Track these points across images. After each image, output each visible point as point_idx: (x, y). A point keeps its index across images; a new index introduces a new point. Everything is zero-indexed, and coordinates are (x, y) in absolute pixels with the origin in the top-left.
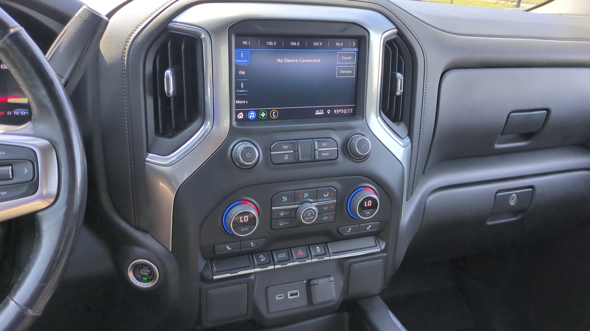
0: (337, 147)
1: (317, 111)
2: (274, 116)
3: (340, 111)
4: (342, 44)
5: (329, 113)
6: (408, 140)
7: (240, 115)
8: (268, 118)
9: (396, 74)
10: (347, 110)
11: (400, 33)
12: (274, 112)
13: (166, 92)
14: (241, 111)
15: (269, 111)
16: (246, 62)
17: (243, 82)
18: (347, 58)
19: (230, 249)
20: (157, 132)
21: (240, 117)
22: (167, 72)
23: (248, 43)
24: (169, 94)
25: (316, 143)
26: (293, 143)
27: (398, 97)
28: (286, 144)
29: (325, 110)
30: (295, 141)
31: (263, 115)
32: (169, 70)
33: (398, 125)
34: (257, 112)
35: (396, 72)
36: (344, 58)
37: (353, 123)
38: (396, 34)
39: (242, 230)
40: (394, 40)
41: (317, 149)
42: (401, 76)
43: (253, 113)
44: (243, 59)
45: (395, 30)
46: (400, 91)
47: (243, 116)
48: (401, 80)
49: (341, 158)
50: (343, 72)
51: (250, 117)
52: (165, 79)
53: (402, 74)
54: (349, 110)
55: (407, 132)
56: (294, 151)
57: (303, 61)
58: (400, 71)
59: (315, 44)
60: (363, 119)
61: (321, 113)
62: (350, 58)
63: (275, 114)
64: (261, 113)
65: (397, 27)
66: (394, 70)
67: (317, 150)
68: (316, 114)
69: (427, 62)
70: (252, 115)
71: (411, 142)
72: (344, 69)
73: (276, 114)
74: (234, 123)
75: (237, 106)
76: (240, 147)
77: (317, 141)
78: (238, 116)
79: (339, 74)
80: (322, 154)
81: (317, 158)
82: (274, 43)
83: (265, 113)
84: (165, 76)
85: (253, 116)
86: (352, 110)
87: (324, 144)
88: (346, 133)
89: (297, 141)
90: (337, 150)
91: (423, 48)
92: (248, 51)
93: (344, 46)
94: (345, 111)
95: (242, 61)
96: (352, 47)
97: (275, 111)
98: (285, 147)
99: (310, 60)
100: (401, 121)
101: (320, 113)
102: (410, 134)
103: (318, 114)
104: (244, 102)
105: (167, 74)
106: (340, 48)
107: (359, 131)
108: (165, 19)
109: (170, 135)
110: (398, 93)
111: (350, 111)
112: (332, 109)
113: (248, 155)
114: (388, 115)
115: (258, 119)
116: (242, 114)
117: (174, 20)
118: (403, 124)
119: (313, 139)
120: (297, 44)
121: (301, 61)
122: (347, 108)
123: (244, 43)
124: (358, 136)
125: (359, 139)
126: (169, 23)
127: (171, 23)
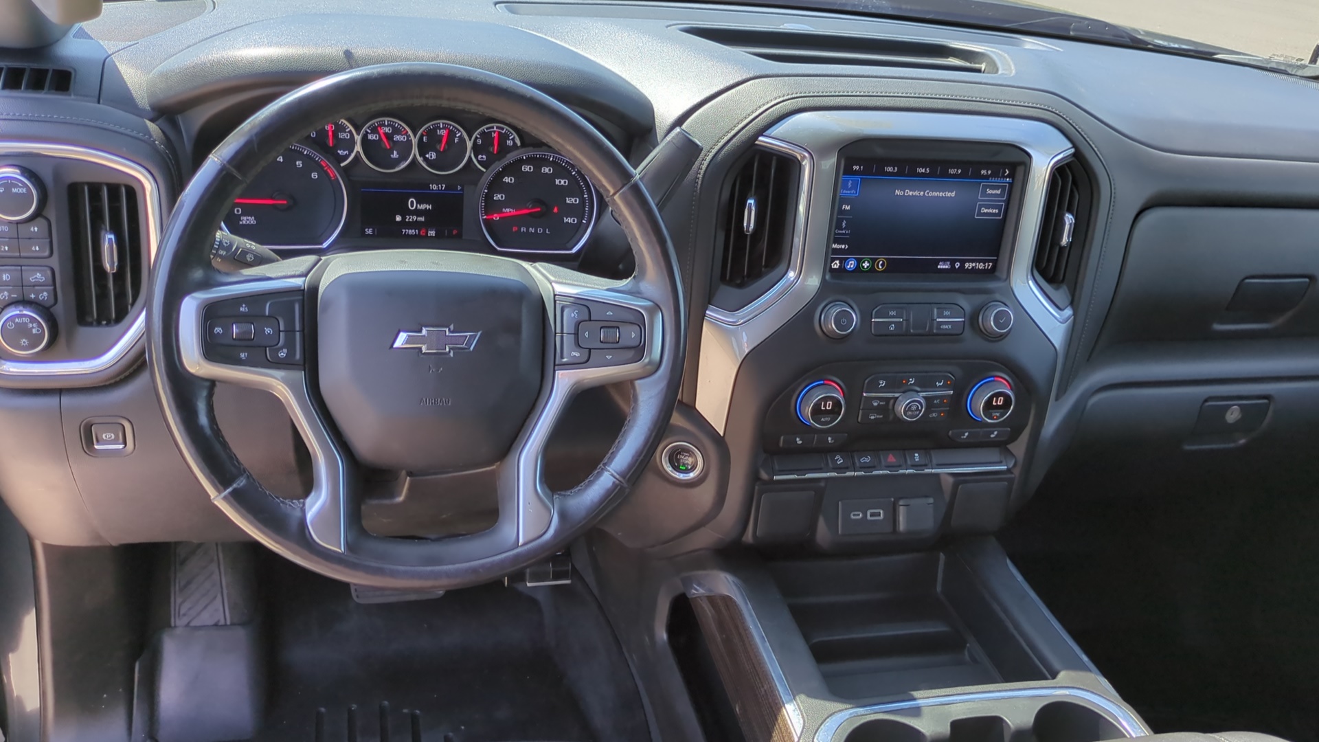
0: (964, 318)
1: (940, 263)
2: (880, 267)
3: (974, 264)
4: (989, 172)
5: (957, 267)
6: (1068, 312)
7: (836, 263)
8: (872, 270)
9: (1064, 215)
10: (984, 263)
11: (1078, 155)
12: (881, 262)
13: (744, 227)
14: (837, 259)
15: (874, 260)
16: (853, 193)
17: (846, 219)
18: (994, 192)
19: (801, 442)
20: (723, 278)
21: (835, 267)
22: (749, 201)
23: (860, 168)
24: (748, 231)
25: (935, 310)
26: (904, 308)
27: (1062, 249)
28: (893, 309)
29: (953, 262)
30: (907, 305)
31: (866, 265)
32: (753, 199)
33: (1057, 289)
34: (859, 261)
35: (1064, 211)
36: (989, 191)
37: (991, 285)
38: (1071, 156)
39: (823, 420)
40: (1068, 164)
41: (935, 318)
42: (1071, 218)
43: (853, 262)
44: (850, 189)
45: (1072, 151)
46: (1068, 240)
47: (838, 265)
48: (1071, 224)
49: (968, 333)
50: (986, 211)
51: (848, 267)
52: (746, 211)
53: (1073, 215)
54: (987, 264)
55: (1070, 300)
56: (902, 320)
57: (931, 194)
58: (1070, 211)
59: (952, 171)
60: (1006, 279)
61: (947, 267)
62: (999, 192)
63: (881, 265)
64: (864, 262)
65: (1074, 146)
66: (1060, 207)
67: (936, 320)
68: (939, 267)
69: (1114, 198)
70: (851, 264)
71: (1075, 314)
72: (988, 207)
73: (883, 265)
74: (828, 277)
75: (835, 251)
76: (834, 310)
77: (938, 308)
78: (832, 265)
79: (980, 214)
80: (942, 327)
81: (935, 331)
82: (894, 169)
83: (869, 262)
84: (747, 207)
85: (852, 266)
86: (991, 264)
87: (947, 313)
88: (978, 299)
89: (909, 305)
90: (963, 322)
91: (1112, 176)
92: (858, 178)
93: (992, 176)
94: (981, 266)
95: (849, 192)
96: (1004, 177)
97: (883, 261)
98: (892, 313)
99: (941, 193)
100: (1062, 282)
101: (944, 267)
102: (1074, 304)
103: (942, 267)
104: (843, 246)
105: (750, 204)
106: (987, 177)
107: (998, 296)
108: (754, 132)
109: (739, 282)
110: (1063, 243)
111: (989, 265)
112: (963, 262)
113: (844, 321)
114: (1043, 274)
115: (858, 269)
116: (838, 262)
117: (765, 134)
118: (1063, 289)
119: (932, 305)
120: (926, 170)
121: (928, 193)
122: (984, 262)
123: (855, 168)
124: (996, 305)
125: (998, 310)
126: (756, 139)
127: (761, 138)
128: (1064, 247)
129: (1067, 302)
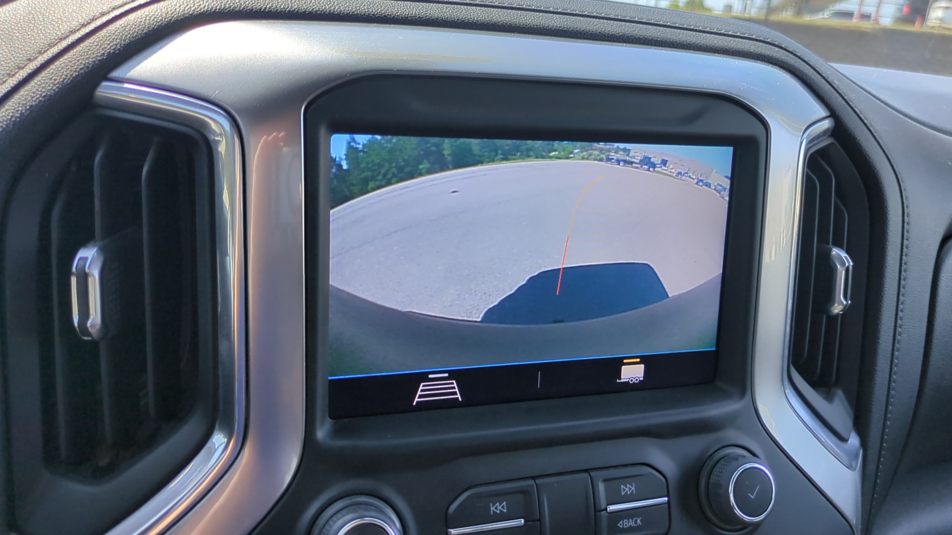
0: (667, 496)
6: (854, 441)
9: (830, 250)
11: (840, 132)
13: (76, 325)
20: (50, 458)
22: (82, 253)
24: (85, 331)
25: (601, 487)
26: (525, 492)
27: (833, 319)
28: (498, 496)
30: (532, 482)
32: (94, 246)
33: (829, 398)
35: (829, 244)
37: (715, 410)
38: (829, 134)
40: (822, 152)
41: (603, 506)
42: (846, 257)
45: (827, 124)
46: (845, 303)
48: (847, 270)
49: (679, 528)
52: (74, 281)
55: (852, 416)
56: (525, 521)
58: (839, 245)
60: (743, 393)
65: (833, 114)
66: (823, 239)
67: (606, 509)
69: (908, 215)
71: (864, 444)
74: (322, 432)
76: (341, 521)
77: (605, 480)
80: (620, 525)
84: (74, 269)
87: (627, 489)
88: (693, 446)
89: (539, 481)
90: (667, 505)
91: (901, 174)
98: (498, 508)
100: (837, 383)
102: (860, 424)
105: (81, 263)
107: (734, 435)
108: (81, 69)
109: (103, 462)
110: (837, 309)
117: (115, 74)
118: (840, 394)
119: (592, 474)
124: (736, 458)
125: (741, 469)
126: (96, 85)
127: (104, 84)
128: (838, 314)
129: (850, 424)
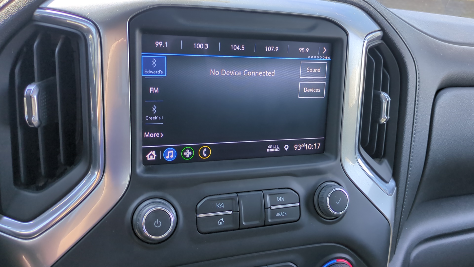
0: (299, 203)
1: (269, 147)
2: (205, 155)
3: (303, 146)
4: (308, 50)
5: (286, 149)
6: (392, 183)
7: (151, 155)
8: (196, 159)
9: (380, 93)
10: (313, 144)
11: (386, 38)
12: (205, 150)
13: (27, 120)
14: (152, 149)
15: (196, 148)
16: (160, 74)
17: (156, 104)
18: (314, 71)
21: (151, 158)
22: (29, 87)
23: (164, 44)
24: (31, 123)
25: (268, 198)
26: (232, 199)
27: (381, 125)
28: (220, 200)
29: (281, 145)
30: (235, 195)
31: (188, 154)
32: (35, 84)
33: (380, 163)
34: (179, 150)
35: (380, 91)
36: (310, 70)
37: (322, 165)
38: (380, 38)
40: (377, 47)
41: (269, 206)
42: (387, 96)
43: (172, 152)
44: (156, 69)
45: (379, 34)
46: (386, 118)
47: (155, 156)
48: (388, 102)
49: (305, 217)
50: (308, 90)
51: (168, 157)
52: (25, 99)
53: (387, 93)
54: (315, 144)
55: (392, 172)
56: (232, 212)
57: (251, 73)
58: (384, 90)
59: (269, 49)
60: (336, 158)
61: (276, 150)
62: (319, 70)
63: (205, 153)
64: (185, 151)
65: (382, 29)
66: (377, 88)
67: (270, 208)
68: (268, 150)
69: (419, 78)
70: (171, 154)
71: (397, 185)
72: (309, 86)
73: (207, 152)
74: (139, 170)
75: (146, 141)
76: (147, 208)
77: (269, 195)
78: (148, 156)
79: (303, 94)
80: (277, 215)
81: (270, 220)
82: (205, 46)
83: (190, 151)
84: (25, 95)
85: (172, 156)
86: (320, 144)
87: (280, 199)
88: (312, 181)
89: (238, 194)
90: (299, 207)
91: (415, 58)
92: (164, 56)
93: (310, 54)
94: (310, 147)
95: (155, 72)
96: (322, 55)
97: (207, 148)
98: (220, 205)
99: (261, 73)
100: (384, 156)
101: (273, 150)
102: (395, 175)
103: (271, 150)
104: (158, 135)
105: (28, 92)
106: (305, 55)
107: (330, 176)
108: (27, 3)
109: (41, 184)
110: (383, 120)
111: (317, 146)
112: (291, 144)
113: (157, 224)
114: (367, 150)
115: (179, 160)
116: (153, 153)
117: (43, 6)
118: (386, 162)
119: (264, 192)
120: (240, 47)
121: (246, 73)
122: (312, 142)
123: (157, 43)
124: (331, 186)
125: (333, 191)
126: (34, 10)
127: (38, 10)
128: (384, 124)
129: (390, 175)
